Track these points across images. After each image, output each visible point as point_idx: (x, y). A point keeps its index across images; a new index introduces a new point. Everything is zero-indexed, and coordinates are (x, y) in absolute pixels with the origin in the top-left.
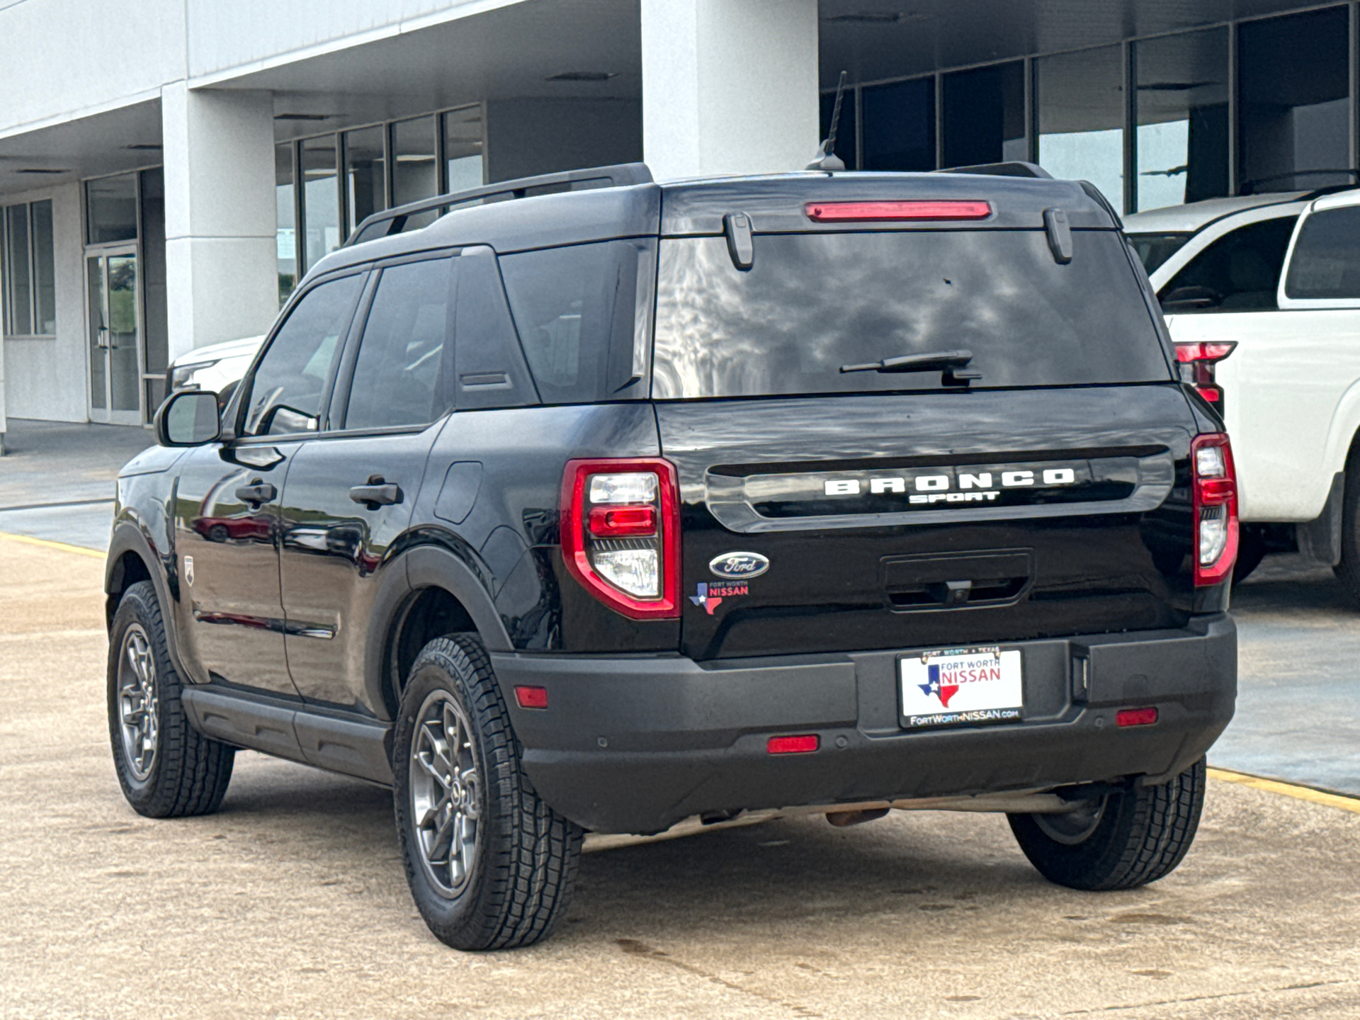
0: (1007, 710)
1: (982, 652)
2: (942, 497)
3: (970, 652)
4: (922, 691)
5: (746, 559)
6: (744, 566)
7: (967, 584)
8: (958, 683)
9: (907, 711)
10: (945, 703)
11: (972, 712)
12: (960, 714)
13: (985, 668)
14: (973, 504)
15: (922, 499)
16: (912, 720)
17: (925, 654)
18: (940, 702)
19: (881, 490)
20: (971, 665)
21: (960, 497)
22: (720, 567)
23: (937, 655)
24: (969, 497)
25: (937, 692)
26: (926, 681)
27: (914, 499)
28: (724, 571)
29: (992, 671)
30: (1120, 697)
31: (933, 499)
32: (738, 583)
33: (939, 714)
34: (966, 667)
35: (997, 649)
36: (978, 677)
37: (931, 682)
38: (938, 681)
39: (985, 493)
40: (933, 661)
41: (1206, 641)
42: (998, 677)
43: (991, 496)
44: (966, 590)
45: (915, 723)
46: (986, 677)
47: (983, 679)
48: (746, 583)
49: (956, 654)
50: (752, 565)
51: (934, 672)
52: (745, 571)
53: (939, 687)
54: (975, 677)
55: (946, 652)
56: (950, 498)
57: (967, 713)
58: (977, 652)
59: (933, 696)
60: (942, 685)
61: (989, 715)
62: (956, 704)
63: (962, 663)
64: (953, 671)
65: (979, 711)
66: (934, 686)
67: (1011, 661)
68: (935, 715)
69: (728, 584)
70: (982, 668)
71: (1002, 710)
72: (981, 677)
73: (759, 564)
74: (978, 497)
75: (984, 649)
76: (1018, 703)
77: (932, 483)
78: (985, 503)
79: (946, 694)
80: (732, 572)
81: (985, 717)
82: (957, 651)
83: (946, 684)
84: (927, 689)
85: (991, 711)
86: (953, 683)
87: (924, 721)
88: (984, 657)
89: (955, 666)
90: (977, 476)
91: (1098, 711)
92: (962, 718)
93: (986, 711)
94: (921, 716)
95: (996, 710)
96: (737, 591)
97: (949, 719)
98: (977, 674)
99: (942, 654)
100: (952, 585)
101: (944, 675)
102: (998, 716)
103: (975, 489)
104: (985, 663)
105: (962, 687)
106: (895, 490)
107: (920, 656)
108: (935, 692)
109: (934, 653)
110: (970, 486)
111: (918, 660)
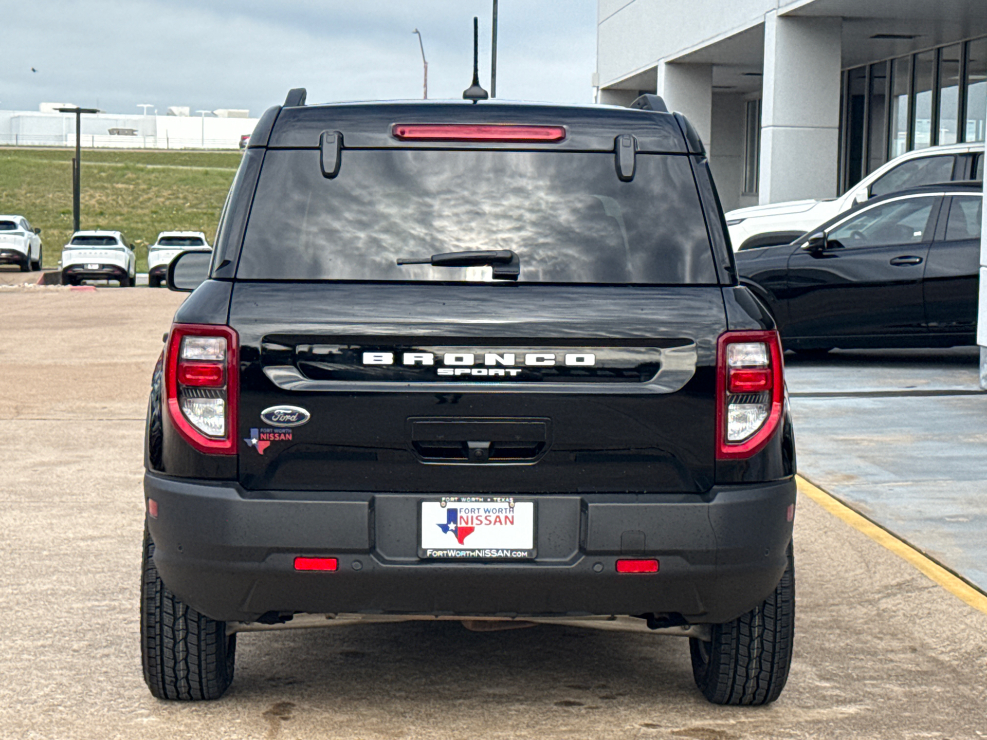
0: (517, 550)
1: (497, 501)
2: (467, 371)
3: (485, 501)
4: (440, 529)
5: (290, 412)
6: (288, 417)
7: (486, 445)
8: (474, 525)
9: (425, 545)
10: (461, 541)
11: (485, 550)
12: (473, 550)
13: (500, 514)
14: (496, 378)
15: (449, 372)
16: (429, 553)
17: (443, 499)
18: (456, 540)
19: (412, 363)
20: (487, 511)
21: (484, 372)
22: (269, 416)
23: (455, 501)
24: (492, 372)
25: (455, 532)
26: (445, 522)
27: (441, 371)
28: (271, 420)
29: (506, 517)
30: (617, 548)
31: (458, 372)
32: (284, 431)
33: (453, 550)
34: (482, 512)
35: (511, 499)
36: (493, 522)
37: (449, 521)
38: (455, 522)
39: (507, 370)
40: (451, 505)
41: (709, 507)
42: (512, 523)
43: (513, 373)
44: (484, 449)
45: (431, 555)
46: (500, 521)
47: (498, 524)
48: (290, 431)
49: (471, 501)
50: (295, 417)
51: (452, 515)
52: (289, 421)
53: (456, 527)
54: (490, 522)
55: (463, 499)
56: (475, 372)
57: (479, 550)
58: (492, 501)
59: (450, 535)
60: (459, 525)
61: (500, 554)
62: (471, 542)
63: (478, 509)
64: (470, 515)
65: (491, 550)
66: (452, 526)
67: (524, 510)
68: (450, 550)
69: (276, 431)
70: (497, 514)
71: (512, 551)
72: (496, 521)
73: (301, 416)
74: (501, 372)
75: (499, 499)
76: (529, 545)
77: (458, 359)
78: (508, 378)
79: (462, 534)
80: (278, 421)
81: (495, 555)
82: (473, 499)
83: (464, 525)
84: (445, 528)
85: (503, 550)
86: (470, 525)
87: (440, 554)
88: (500, 504)
89: (473, 510)
90: (502, 356)
91: (597, 559)
92: (475, 554)
93: (498, 550)
94: (438, 550)
95: (507, 550)
96: (282, 437)
97: (463, 554)
98: (493, 519)
99: (459, 500)
100: (471, 445)
101: (461, 517)
102: (509, 555)
103: (499, 366)
104: (500, 510)
105: (477, 529)
106: (424, 363)
107: (439, 500)
108: (452, 530)
109: (452, 499)
110: (494, 363)
111: (438, 503)
